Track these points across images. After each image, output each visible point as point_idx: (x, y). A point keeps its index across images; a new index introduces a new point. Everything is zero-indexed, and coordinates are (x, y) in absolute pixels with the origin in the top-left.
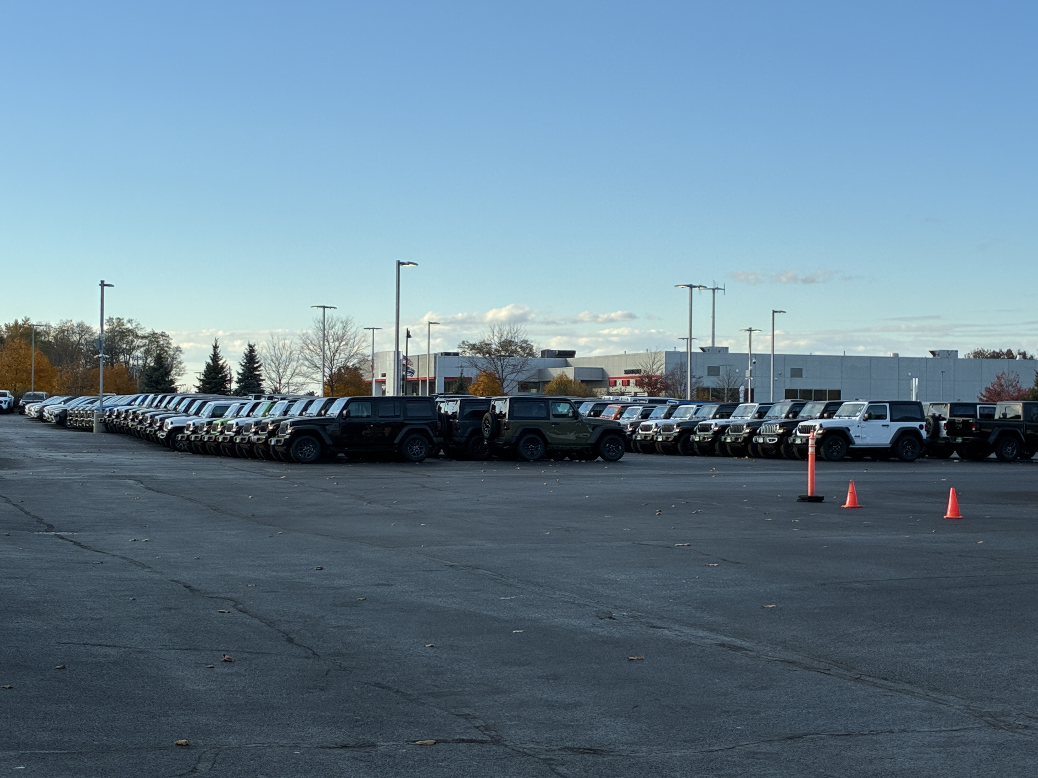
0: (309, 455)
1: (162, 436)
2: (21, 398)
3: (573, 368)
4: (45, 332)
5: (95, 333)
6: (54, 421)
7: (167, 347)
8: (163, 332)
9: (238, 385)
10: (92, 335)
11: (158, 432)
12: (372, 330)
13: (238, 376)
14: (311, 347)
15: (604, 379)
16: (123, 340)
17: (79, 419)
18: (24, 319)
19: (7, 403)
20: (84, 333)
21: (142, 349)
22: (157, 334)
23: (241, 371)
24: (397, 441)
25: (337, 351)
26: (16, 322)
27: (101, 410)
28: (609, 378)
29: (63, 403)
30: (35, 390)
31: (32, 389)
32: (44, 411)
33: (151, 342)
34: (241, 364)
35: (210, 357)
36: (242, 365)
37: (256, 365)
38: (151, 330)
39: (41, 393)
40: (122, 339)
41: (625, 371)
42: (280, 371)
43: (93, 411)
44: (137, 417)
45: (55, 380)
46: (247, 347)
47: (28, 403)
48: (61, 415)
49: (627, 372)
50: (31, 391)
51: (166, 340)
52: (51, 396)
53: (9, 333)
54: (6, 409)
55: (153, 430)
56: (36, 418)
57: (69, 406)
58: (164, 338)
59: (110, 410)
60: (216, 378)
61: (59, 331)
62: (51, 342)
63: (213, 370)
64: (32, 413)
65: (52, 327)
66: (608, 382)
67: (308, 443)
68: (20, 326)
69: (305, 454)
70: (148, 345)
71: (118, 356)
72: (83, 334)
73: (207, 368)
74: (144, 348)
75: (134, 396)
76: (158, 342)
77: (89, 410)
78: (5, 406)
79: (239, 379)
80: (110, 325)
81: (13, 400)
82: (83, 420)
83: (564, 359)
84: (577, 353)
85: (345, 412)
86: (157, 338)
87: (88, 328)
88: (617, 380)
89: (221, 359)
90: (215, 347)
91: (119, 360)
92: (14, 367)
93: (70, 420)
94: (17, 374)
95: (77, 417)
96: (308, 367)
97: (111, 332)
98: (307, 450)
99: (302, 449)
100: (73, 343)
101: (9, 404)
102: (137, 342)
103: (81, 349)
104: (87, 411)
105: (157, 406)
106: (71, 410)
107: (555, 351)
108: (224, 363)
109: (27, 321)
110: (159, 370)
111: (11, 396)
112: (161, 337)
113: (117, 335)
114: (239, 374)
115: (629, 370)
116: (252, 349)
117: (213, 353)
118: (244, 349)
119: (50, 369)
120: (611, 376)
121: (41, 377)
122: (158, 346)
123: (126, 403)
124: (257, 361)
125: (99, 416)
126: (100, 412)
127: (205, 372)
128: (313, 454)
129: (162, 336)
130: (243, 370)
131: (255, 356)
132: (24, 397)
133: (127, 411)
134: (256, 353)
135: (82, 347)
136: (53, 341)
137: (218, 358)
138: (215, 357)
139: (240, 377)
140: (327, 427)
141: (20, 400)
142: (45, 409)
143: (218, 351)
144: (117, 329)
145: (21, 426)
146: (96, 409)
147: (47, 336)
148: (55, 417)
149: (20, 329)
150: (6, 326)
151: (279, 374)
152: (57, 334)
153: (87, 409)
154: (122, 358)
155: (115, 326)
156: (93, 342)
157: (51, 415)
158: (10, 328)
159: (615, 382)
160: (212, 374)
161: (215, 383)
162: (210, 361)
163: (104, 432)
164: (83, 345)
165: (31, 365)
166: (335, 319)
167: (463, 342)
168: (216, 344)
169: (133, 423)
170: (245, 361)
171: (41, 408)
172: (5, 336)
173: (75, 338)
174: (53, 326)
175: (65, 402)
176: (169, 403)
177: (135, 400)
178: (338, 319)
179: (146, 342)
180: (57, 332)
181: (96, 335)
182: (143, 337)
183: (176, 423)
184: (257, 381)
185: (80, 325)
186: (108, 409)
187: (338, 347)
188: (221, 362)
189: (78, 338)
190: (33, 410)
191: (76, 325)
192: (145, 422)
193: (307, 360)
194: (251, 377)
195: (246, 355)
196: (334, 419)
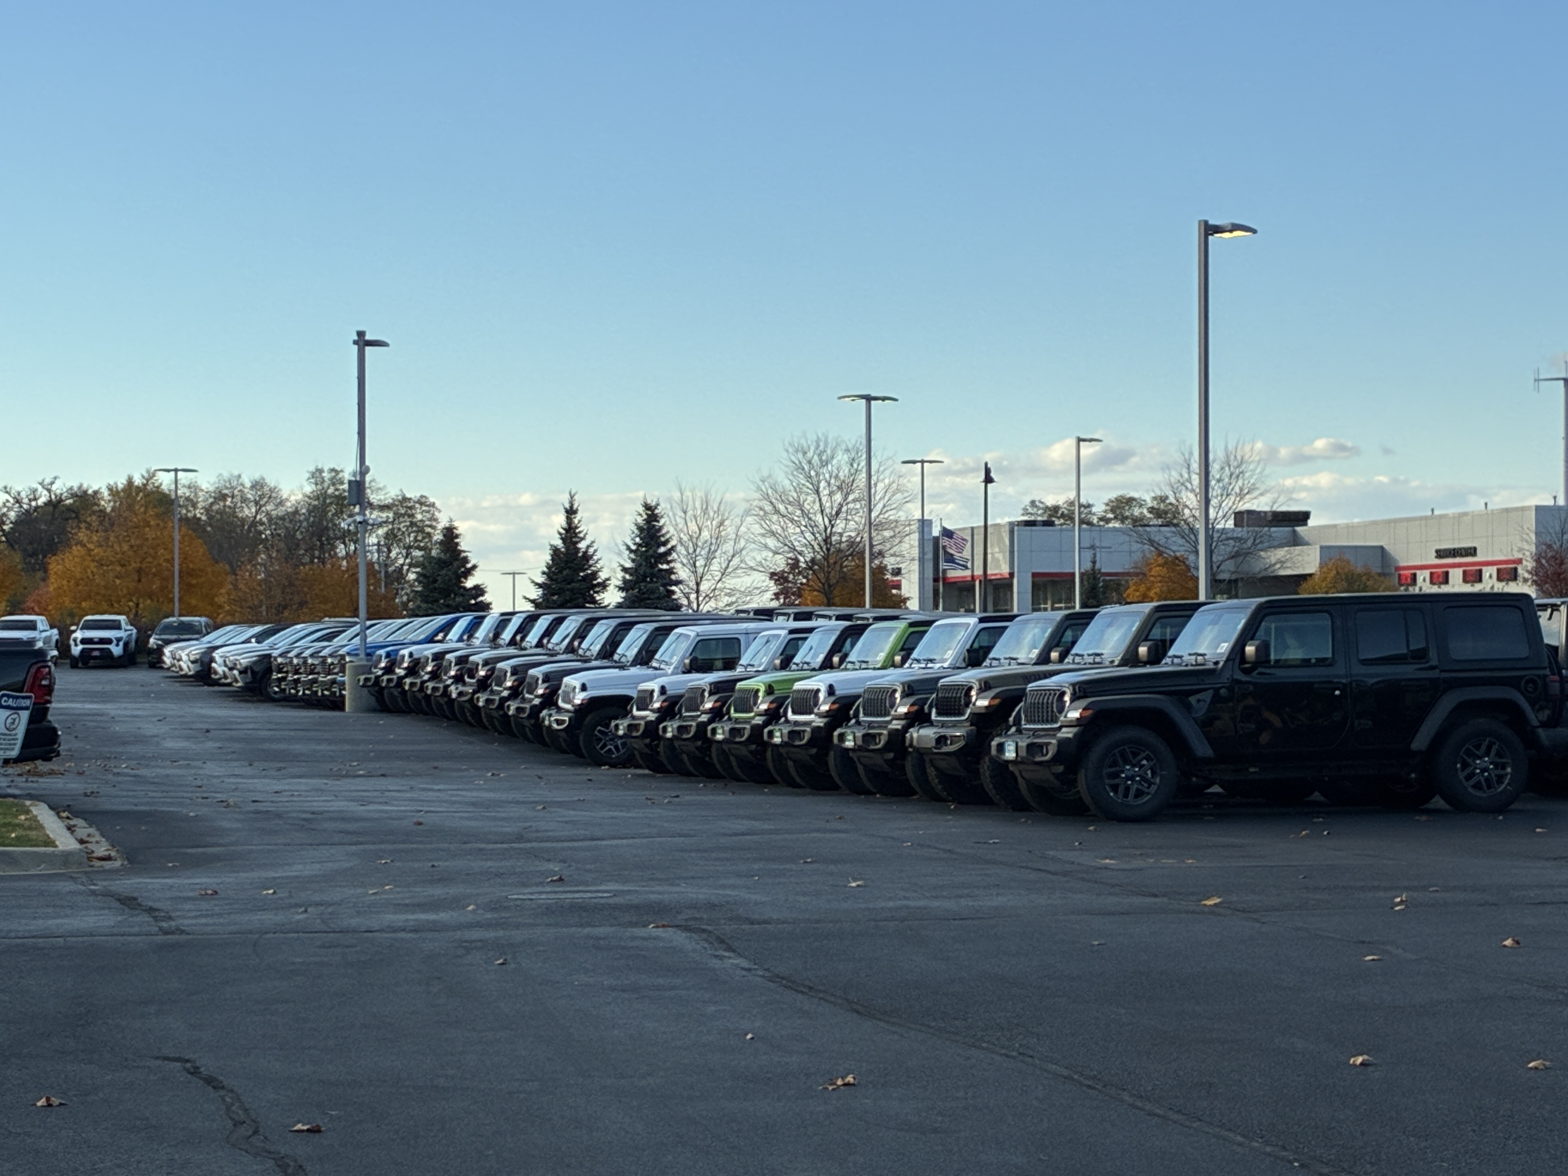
0: (1139, 794)
1: (559, 722)
2: (153, 630)
3: (1318, 547)
4: (188, 499)
5: (287, 500)
6: (240, 684)
7: (431, 526)
8: (422, 496)
9: (623, 595)
10: (281, 503)
11: (545, 712)
12: (919, 464)
13: (622, 574)
14: (781, 507)
15: (1387, 571)
16: (342, 512)
17: (303, 678)
18: (146, 475)
19: (121, 644)
20: (265, 500)
21: (381, 532)
22: (410, 499)
23: (629, 564)
24: (1420, 742)
25: (837, 514)
26: (130, 482)
27: (362, 656)
28: (1398, 568)
29: (253, 640)
30: (181, 615)
31: (176, 612)
32: (212, 660)
33: (398, 515)
34: (628, 548)
35: (560, 534)
36: (631, 551)
37: (662, 550)
38: (399, 493)
39: (197, 619)
40: (339, 513)
41: (1437, 551)
42: (698, 564)
43: (343, 657)
44: (472, 673)
45: (223, 591)
46: (641, 509)
47: (168, 642)
48: (256, 669)
49: (1441, 554)
50: (173, 616)
51: (428, 512)
52: (217, 627)
53: (115, 502)
54: (120, 657)
55: (527, 706)
56: (191, 676)
57: (272, 648)
58: (424, 508)
59: (388, 655)
60: (572, 581)
61: (214, 498)
62: (199, 519)
63: (567, 562)
64: (184, 666)
65: (202, 490)
66: (1397, 576)
67: (1135, 754)
68: (138, 487)
69: (1127, 789)
70: (393, 523)
71: (334, 547)
72: (262, 503)
73: (553, 560)
74: (385, 529)
75: (441, 620)
76: (412, 516)
77: (331, 655)
78: (117, 650)
79: (625, 581)
80: (316, 484)
81: (134, 636)
82: (315, 681)
83: (1289, 529)
84: (1312, 517)
85: (1250, 649)
86: (411, 508)
87: (272, 490)
88: (1418, 572)
89: (583, 539)
90: (571, 512)
91: (336, 553)
92: (134, 565)
93: (280, 680)
94: (139, 580)
95: (297, 672)
96: (776, 553)
97: (318, 498)
98: (1132, 778)
99: (1116, 775)
100: (243, 521)
101: (126, 645)
102: (373, 516)
103: (261, 533)
104: (325, 658)
105: (512, 642)
106: (281, 655)
107: (1265, 513)
108: (588, 547)
109: (151, 478)
110: (451, 564)
111: (130, 627)
112: (417, 506)
113: (331, 503)
114: (625, 570)
115: (1445, 550)
116: (652, 514)
117: (564, 525)
118: (634, 516)
119: (209, 569)
120: (1403, 564)
121: (190, 585)
122: (412, 524)
123: (422, 637)
124: (663, 539)
125: (359, 670)
126: (361, 660)
127: (549, 567)
128: (1153, 788)
129: (421, 504)
130: (633, 561)
131: (661, 528)
132: (157, 630)
133: (439, 657)
134: (662, 522)
135: (261, 528)
136: (204, 518)
137: (576, 535)
138: (570, 534)
139: (628, 577)
140: (1193, 699)
141: (150, 636)
142: (217, 655)
143: (576, 521)
144: (330, 491)
145: (161, 696)
146: (349, 654)
147: (191, 509)
148: (241, 673)
149: (137, 494)
150: (110, 489)
151: (695, 572)
152: (212, 504)
153: (324, 653)
154: (341, 550)
155: (326, 485)
156: (282, 518)
157: (231, 669)
158: (118, 492)
159: (1414, 576)
160: (565, 573)
161: (572, 590)
162: (559, 543)
163: (374, 710)
164: (262, 524)
165: (171, 561)
166: (832, 443)
167: (1033, 503)
168: (572, 506)
169: (461, 688)
170: (638, 540)
171: (204, 654)
172: (109, 510)
173: (247, 511)
174: (203, 487)
175: (260, 638)
176: (549, 632)
177: (447, 628)
178: (838, 445)
179: (388, 517)
180: (211, 500)
181: (288, 504)
182: (383, 508)
183: (594, 688)
184: (665, 585)
185: (257, 485)
186: (382, 652)
187: (841, 505)
188: (582, 545)
189: (253, 510)
190: (185, 658)
191: (248, 484)
192: (499, 684)
193: (773, 534)
194: (652, 575)
195: (640, 529)
196: (1211, 672)
